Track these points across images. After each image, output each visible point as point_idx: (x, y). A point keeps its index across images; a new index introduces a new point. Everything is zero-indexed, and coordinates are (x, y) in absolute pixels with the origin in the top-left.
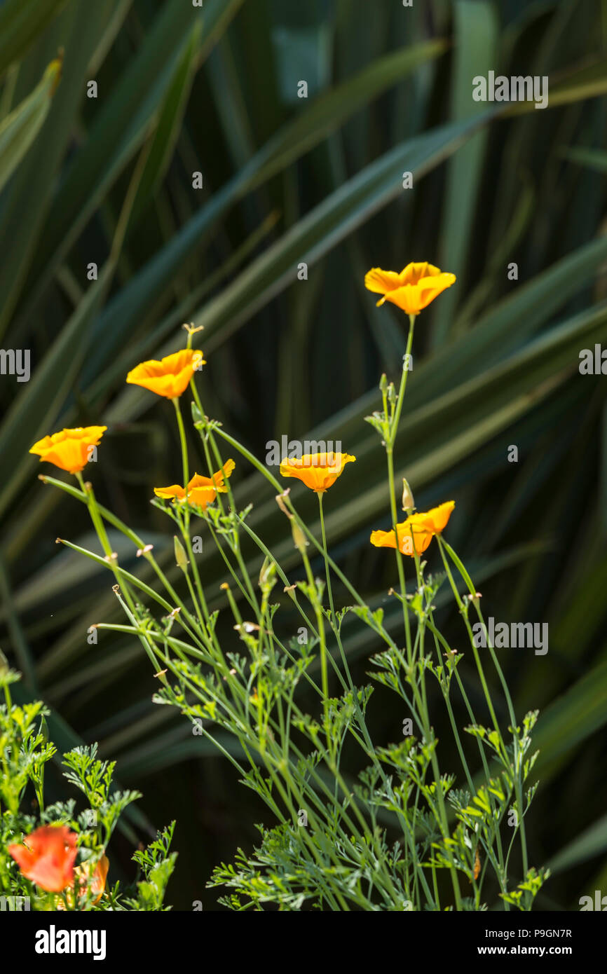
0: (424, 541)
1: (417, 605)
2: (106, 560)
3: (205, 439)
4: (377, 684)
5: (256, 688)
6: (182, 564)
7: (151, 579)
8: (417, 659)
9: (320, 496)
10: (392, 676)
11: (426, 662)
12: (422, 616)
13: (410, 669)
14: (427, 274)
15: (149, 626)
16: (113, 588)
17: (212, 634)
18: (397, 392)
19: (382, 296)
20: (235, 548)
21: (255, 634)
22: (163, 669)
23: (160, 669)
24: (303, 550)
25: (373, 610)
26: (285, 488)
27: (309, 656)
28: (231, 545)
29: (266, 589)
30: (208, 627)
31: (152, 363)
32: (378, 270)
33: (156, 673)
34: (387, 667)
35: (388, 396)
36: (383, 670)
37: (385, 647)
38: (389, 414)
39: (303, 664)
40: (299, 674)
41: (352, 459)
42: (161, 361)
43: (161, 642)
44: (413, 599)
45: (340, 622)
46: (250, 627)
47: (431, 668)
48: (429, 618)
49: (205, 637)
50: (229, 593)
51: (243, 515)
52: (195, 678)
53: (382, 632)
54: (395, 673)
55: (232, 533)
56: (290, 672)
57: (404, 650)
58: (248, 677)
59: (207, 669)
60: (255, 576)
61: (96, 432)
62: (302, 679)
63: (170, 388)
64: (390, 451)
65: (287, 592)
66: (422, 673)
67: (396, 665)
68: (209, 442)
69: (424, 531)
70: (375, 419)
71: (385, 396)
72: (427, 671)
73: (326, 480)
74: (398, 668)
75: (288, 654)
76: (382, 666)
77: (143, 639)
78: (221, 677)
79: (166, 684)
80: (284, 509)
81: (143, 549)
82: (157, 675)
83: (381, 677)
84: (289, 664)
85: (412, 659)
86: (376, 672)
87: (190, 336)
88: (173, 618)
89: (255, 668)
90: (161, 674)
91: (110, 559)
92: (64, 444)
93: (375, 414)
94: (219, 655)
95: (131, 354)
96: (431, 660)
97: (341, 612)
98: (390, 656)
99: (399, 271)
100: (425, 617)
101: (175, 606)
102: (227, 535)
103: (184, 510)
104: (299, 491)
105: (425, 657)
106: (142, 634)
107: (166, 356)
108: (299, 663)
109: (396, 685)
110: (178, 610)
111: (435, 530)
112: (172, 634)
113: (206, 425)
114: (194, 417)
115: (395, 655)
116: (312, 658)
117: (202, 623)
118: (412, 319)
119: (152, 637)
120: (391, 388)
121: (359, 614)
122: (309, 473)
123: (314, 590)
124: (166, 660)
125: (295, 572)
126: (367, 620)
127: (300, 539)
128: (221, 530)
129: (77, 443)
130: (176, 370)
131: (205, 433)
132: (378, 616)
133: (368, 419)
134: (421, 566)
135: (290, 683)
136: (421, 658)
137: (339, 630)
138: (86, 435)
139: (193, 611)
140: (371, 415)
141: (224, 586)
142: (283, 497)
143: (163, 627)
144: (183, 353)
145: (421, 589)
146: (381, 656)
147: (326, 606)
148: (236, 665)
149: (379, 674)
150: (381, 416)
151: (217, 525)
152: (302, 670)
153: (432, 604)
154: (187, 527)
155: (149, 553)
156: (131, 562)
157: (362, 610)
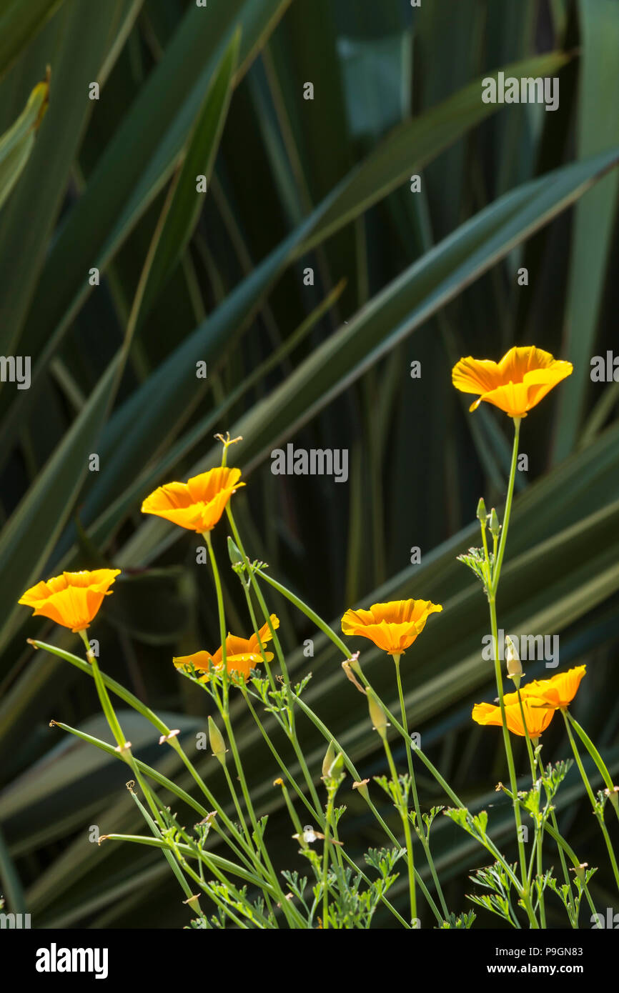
0: (545, 717)
1: (532, 804)
2: (118, 749)
3: (247, 586)
4: (480, 910)
5: (322, 918)
6: (218, 753)
7: (179, 774)
8: (533, 877)
9: (397, 660)
10: (501, 900)
11: (547, 880)
12: (539, 819)
13: (524, 890)
14: (537, 364)
15: (178, 837)
16: (127, 784)
17: (261, 846)
18: (500, 520)
19: (478, 396)
20: (290, 732)
21: (317, 846)
22: (195, 894)
23: (191, 893)
24: (383, 733)
25: (475, 813)
26: (353, 652)
27: (391, 875)
28: (285, 727)
29: (332, 788)
30: (254, 837)
31: (175, 486)
32: (469, 360)
33: (186, 898)
34: (493, 886)
35: (488, 526)
36: (488, 892)
37: (490, 860)
38: (490, 549)
39: (381, 888)
40: (377, 900)
41: (438, 608)
42: (186, 483)
43: (195, 857)
44: (528, 796)
45: (429, 827)
46: (310, 836)
47: (553, 886)
48: (549, 820)
49: (249, 849)
50: (284, 789)
51: (300, 687)
52: (239, 906)
53: (485, 841)
54: (504, 896)
55: (285, 711)
56: (366, 896)
57: (516, 864)
58: (310, 902)
59: (253, 892)
60: (316, 768)
61: (106, 577)
62: (381, 906)
63: (199, 519)
64: (492, 600)
65: (356, 789)
66: (540, 895)
67: (506, 884)
68: (252, 589)
69: (545, 705)
70: (471, 558)
71: (483, 526)
72: (548, 891)
73: (403, 638)
74: (508, 888)
75: (361, 874)
76: (487, 886)
77: (168, 853)
78: (273, 902)
79: (201, 913)
80: (352, 679)
81: (167, 735)
82: (188, 901)
83: (486, 902)
84: (363, 887)
85: (527, 878)
86: (480, 896)
87: (225, 449)
88: (209, 825)
89: (320, 889)
90: (193, 900)
91: (123, 748)
92: (65, 593)
93: (472, 550)
94: (271, 876)
95: (146, 474)
96: (553, 876)
97: (430, 814)
98: (497, 872)
99: (497, 360)
100: (542, 821)
101: (210, 809)
102: (278, 713)
103: (221, 682)
104: (371, 655)
105: (544, 873)
106: (168, 847)
107: (191, 477)
108: (378, 885)
109: (506, 912)
110: (214, 813)
111: (560, 703)
112: (208, 848)
113: (246, 566)
114: (232, 558)
115: (504, 872)
116: (394, 877)
117: (246, 832)
118: (517, 424)
119: (182, 850)
120: (492, 515)
121: (455, 819)
122: (380, 632)
123: (399, 787)
124: (201, 881)
125: (370, 763)
126: (466, 827)
127: (379, 719)
128: (271, 708)
129: (82, 592)
130: (207, 496)
131: (247, 579)
132: (481, 821)
133: (461, 558)
134: (535, 752)
135: (366, 911)
136: (539, 875)
137: (427, 838)
138: (93, 581)
139: (234, 817)
140: (467, 553)
141: (279, 781)
142: (352, 663)
143: (197, 837)
144: (217, 471)
145: (537, 784)
146: (485, 872)
147: (411, 808)
148: (295, 887)
149: (484, 897)
150: (479, 553)
151: (265, 700)
152: (380, 895)
153: (553, 802)
154: (225, 703)
155: (175, 738)
156: (152, 752)
157: (459, 814)
